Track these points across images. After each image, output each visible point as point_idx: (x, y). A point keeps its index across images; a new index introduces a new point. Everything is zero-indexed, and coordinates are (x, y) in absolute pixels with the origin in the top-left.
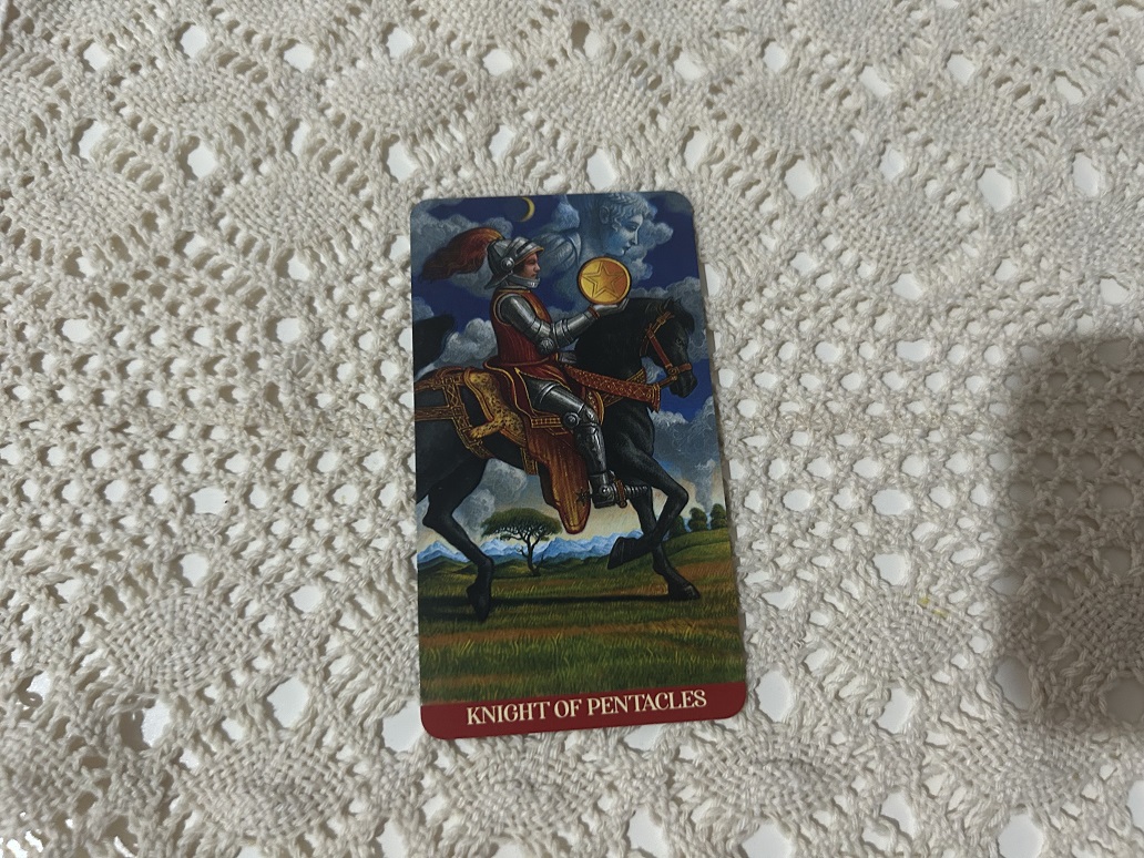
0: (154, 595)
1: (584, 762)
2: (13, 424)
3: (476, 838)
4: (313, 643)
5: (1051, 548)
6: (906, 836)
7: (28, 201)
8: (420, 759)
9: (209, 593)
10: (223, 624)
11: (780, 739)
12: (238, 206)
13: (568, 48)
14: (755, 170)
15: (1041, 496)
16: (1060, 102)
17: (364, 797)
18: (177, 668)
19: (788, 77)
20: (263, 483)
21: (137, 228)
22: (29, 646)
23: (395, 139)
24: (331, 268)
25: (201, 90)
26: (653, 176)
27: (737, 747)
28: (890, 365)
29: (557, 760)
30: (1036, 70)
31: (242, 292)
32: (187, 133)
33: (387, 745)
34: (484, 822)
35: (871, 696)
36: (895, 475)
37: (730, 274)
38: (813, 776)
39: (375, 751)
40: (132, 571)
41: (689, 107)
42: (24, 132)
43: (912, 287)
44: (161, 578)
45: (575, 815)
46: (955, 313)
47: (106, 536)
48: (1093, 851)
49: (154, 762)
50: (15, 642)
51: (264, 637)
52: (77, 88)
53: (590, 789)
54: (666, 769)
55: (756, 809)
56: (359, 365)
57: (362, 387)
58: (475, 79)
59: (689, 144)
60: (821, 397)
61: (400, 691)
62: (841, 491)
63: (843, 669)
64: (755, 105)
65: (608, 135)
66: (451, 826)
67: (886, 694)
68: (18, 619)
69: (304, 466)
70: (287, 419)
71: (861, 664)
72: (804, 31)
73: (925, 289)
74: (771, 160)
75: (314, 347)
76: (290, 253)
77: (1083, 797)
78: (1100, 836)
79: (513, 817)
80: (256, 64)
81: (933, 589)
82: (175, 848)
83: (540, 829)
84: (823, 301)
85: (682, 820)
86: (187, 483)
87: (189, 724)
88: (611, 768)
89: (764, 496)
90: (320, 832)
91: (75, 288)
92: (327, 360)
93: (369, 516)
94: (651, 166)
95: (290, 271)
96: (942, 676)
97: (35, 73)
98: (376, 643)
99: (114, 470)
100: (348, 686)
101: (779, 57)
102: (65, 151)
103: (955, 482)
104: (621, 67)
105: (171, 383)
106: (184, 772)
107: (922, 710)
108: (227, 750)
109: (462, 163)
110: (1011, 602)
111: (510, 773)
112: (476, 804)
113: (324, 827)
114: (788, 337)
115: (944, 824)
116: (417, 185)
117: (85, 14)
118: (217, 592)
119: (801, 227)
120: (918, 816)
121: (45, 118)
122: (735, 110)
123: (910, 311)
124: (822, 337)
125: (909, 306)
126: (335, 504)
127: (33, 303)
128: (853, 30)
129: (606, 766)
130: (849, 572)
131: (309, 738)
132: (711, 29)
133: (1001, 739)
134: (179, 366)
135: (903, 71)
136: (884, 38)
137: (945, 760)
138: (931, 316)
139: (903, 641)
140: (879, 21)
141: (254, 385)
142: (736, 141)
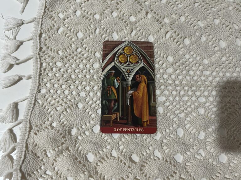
0: (73, 110)
1: (147, 141)
2: (48, 80)
3: (128, 153)
5: (230, 108)
6: (202, 156)
7: (50, 41)
8: (119, 139)
10: (85, 115)
11: (181, 140)
12: (86, 43)
13: (145, 16)
14: (179, 39)
15: (229, 99)
16: (234, 28)
17: (109, 145)
18: (77, 122)
19: (184, 23)
20: (92, 92)
21: (69, 46)
22: (52, 118)
23: (114, 32)
25: (79, 22)
26: (160, 40)
28: (202, 75)
29: (142, 140)
30: (230, 22)
31: (88, 59)
32: (77, 30)
34: (130, 150)
35: (197, 132)
36: (202, 95)
37: (174, 58)
38: (186, 146)
39: (111, 138)
40: (70, 105)
41: (167, 27)
42: (49, 29)
43: (206, 61)
44: (75, 107)
45: (145, 150)
46: (214, 66)
47: (65, 100)
48: (235, 160)
49: (74, 138)
50: (49, 117)
51: (92, 118)
52: (58, 21)
53: (148, 145)
54: (161, 143)
55: (176, 151)
58: (128, 22)
59: (167, 34)
60: (190, 81)
62: (193, 97)
63: (192, 128)
64: (178, 28)
65: (152, 32)
66: (124, 151)
67: (199, 132)
68: (50, 113)
69: (99, 89)
70: (96, 81)
71: (195, 127)
72: (188, 14)
73: (208, 62)
74: (181, 38)
75: (101, 68)
76: (96, 52)
78: (237, 158)
79: (135, 150)
80: (89, 18)
81: (208, 115)
82: (77, 152)
83: (139, 152)
84: (190, 63)
85: (163, 152)
86: (79, 91)
88: (151, 142)
89: (179, 97)
91: (59, 57)
94: (160, 38)
95: (96, 55)
96: (210, 130)
97: (50, 18)
99: (66, 88)
101: (183, 19)
102: (56, 32)
103: (213, 96)
104: (155, 20)
105: (76, 74)
106: (79, 140)
107: (205, 135)
108: (86, 137)
109: (126, 37)
110: (222, 117)
111: (134, 142)
112: (128, 147)
113: (102, 150)
114: (184, 69)
115: (209, 154)
118: (84, 110)
119: (186, 50)
120: (205, 153)
121: (52, 26)
122: (175, 28)
123: (205, 66)
124: (190, 70)
125: (205, 65)
127: (52, 59)
128: (197, 14)
130: (193, 111)
131: (100, 135)
132: (171, 13)
133: (220, 140)
134: (77, 71)
135: (206, 22)
136: (202, 16)
137: (210, 144)
138: (209, 66)
139: (203, 123)
140: (202, 12)
141: (90, 75)
142: (175, 34)
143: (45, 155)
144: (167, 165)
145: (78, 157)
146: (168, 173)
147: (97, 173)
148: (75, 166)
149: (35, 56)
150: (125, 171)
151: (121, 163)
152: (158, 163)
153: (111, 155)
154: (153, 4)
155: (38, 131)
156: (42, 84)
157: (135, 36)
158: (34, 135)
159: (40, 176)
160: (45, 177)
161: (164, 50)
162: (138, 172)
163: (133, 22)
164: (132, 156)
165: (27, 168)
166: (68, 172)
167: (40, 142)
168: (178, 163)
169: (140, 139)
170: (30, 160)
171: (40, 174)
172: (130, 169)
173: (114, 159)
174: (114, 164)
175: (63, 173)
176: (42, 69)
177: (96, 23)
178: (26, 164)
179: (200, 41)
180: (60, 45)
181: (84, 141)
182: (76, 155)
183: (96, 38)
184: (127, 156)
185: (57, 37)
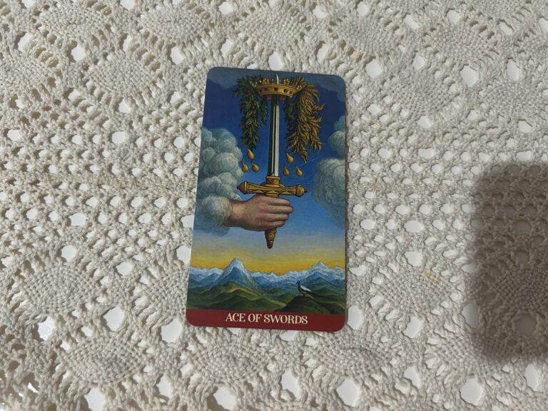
0: (48, 266)
1: (260, 347)
3: (207, 384)
4: (127, 290)
5: (490, 250)
6: (415, 387)
8: (179, 346)
9: (76, 265)
10: (82, 280)
11: (356, 338)
12: (96, 76)
13: (261, 2)
14: (351, 64)
15: (486, 225)
16: (501, 34)
17: (151, 364)
18: (59, 302)
19: (369, 19)
20: (105, 211)
21: (45, 85)
23: (174, 45)
24: (141, 107)
25: (78, 18)
26: (301, 65)
27: (335, 341)
28: (415, 160)
29: (247, 346)
30: (490, 18)
31: (97, 119)
32: (71, 39)
33: (163, 339)
34: (211, 376)
35: (400, 320)
36: (415, 214)
38: (371, 357)
39: (157, 342)
40: (39, 253)
41: (320, 32)
43: (427, 123)
44: (52, 257)
45: (256, 373)
46: (447, 135)
47: (26, 236)
48: (507, 397)
49: (48, 347)
51: (102, 287)
52: (18, 17)
53: (263, 360)
54: (300, 350)
55: (343, 372)
56: (154, 154)
57: (155, 165)
58: (214, 16)
59: (320, 50)
60: (380, 175)
61: (170, 314)
62: (389, 221)
63: (387, 306)
64: (352, 32)
65: (279, 45)
66: (194, 379)
67: (408, 320)
69: (125, 204)
70: (118, 181)
71: (396, 304)
73: (433, 124)
74: (359, 59)
75: (132, 145)
76: (121, 100)
77: (503, 371)
78: (511, 390)
79: (225, 374)
80: (106, 6)
81: (433, 269)
82: (57, 388)
83: (238, 379)
84: (382, 128)
85: (307, 376)
86: (67, 211)
87: (65, 329)
88: (273, 350)
90: (129, 381)
91: (14, 114)
92: (138, 152)
93: (156, 229)
94: (300, 60)
95: (120, 109)
96: (436, 311)
98: (158, 290)
99: (31, 203)
100: (144, 311)
101: (364, 9)
102: (11, 47)
103: (445, 218)
104: (286, 11)
105: (61, 162)
106: (63, 352)
107: (425, 327)
108: (84, 341)
109: (207, 57)
110: (470, 276)
111: (224, 353)
112: (207, 368)
113: (131, 379)
114: (365, 145)
115: (434, 382)
116: (184, 67)
118: (80, 265)
119: (372, 91)
120: (422, 378)
121: (2, 31)
122: (343, 34)
123: (425, 134)
124: (382, 145)
125: (424, 131)
126: (139, 223)
129: (271, 349)
130: (392, 260)
131: (124, 336)
133: (463, 342)
134: (65, 154)
135: (425, 17)
136: (417, 1)
137: (436, 352)
138: (435, 137)
139: (417, 294)
141: (102, 164)
142: (343, 49)
145: (57, 402)
153: (157, 394)
163: (227, 15)
164: (218, 391)
168: (346, 409)
169: (242, 345)
173: (162, 404)
177: (124, 20)
180: (20, 82)
181: (78, 355)
182: (53, 395)
183: (123, 61)
184: (201, 394)
185: (14, 59)
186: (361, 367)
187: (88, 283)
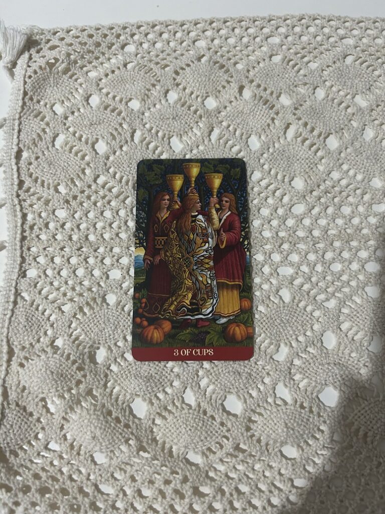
0: (97, 309)
1: (258, 365)
2: (41, 249)
3: (220, 393)
7: (38, 166)
8: (198, 365)
9: (117, 308)
10: (122, 318)
11: (331, 356)
12: (116, 163)
13: (238, 96)
14: (314, 139)
17: (178, 379)
18: (107, 335)
19: (325, 101)
21: (80, 174)
22: (54, 329)
23: (173, 136)
25: (98, 120)
26: (274, 144)
27: (314, 359)
28: (369, 214)
29: (248, 364)
31: (122, 197)
32: (95, 137)
34: (222, 387)
35: (365, 339)
36: (372, 256)
37: (306, 181)
38: (344, 368)
39: (180, 363)
40: (89, 300)
41: (287, 116)
42: (34, 139)
43: (377, 183)
44: (99, 303)
45: (255, 385)
47: (78, 288)
49: (102, 369)
50: (48, 327)
52: (52, 122)
53: (260, 374)
54: (289, 368)
55: (323, 382)
58: (202, 111)
59: (288, 131)
60: (343, 227)
62: (352, 263)
63: (355, 329)
64: (312, 114)
65: (255, 129)
66: (209, 390)
67: (371, 338)
68: (48, 319)
71: (362, 327)
72: (331, 82)
73: (382, 184)
74: (320, 135)
79: (233, 385)
80: (117, 108)
82: (111, 398)
83: (243, 389)
84: (342, 190)
85: (295, 387)
86: (106, 268)
87: (113, 355)
88: (268, 367)
89: (322, 266)
91: (59, 198)
94: (273, 140)
97: (36, 116)
99: (79, 264)
101: (321, 94)
102: (50, 146)
104: (259, 102)
105: (97, 232)
106: (112, 372)
108: (127, 364)
109: (200, 144)
111: (231, 369)
112: (219, 381)
113: (164, 390)
114: (329, 204)
116: (183, 153)
117: (52, 92)
118: (119, 307)
119: (332, 161)
121: (42, 134)
122: (305, 116)
123: (377, 192)
124: (343, 204)
127: (44, 204)
128: (350, 81)
130: (355, 294)
132: (293, 84)
134: (99, 225)
135: (371, 96)
136: (363, 83)
140: (361, 76)
141: (129, 232)
142: (306, 129)
143: (44, 410)
144: (303, 415)
145: (112, 409)
146: (306, 432)
147: (154, 440)
148: (109, 428)
149: (10, 200)
150: (214, 432)
151: (205, 417)
152: (283, 412)
153: (183, 402)
154: (254, 67)
155: (26, 358)
156: (29, 260)
157: (219, 139)
158: (19, 368)
159: (35, 454)
160: (46, 455)
161: (284, 165)
162: (242, 434)
163: (212, 110)
164: (228, 399)
165: (8, 439)
166: (94, 443)
167: (32, 383)
168: (328, 409)
169: (244, 363)
170: (13, 422)
171: (35, 449)
172: (225, 428)
173: (189, 409)
174: (190, 419)
175: (84, 444)
176: (27, 227)
177: (133, 119)
178: (5, 430)
179: (362, 140)
180: (61, 173)
181: (124, 374)
182: (109, 404)
183: (136, 151)
184: (216, 401)
185: (54, 155)
186: (337, 376)
187: (127, 320)
